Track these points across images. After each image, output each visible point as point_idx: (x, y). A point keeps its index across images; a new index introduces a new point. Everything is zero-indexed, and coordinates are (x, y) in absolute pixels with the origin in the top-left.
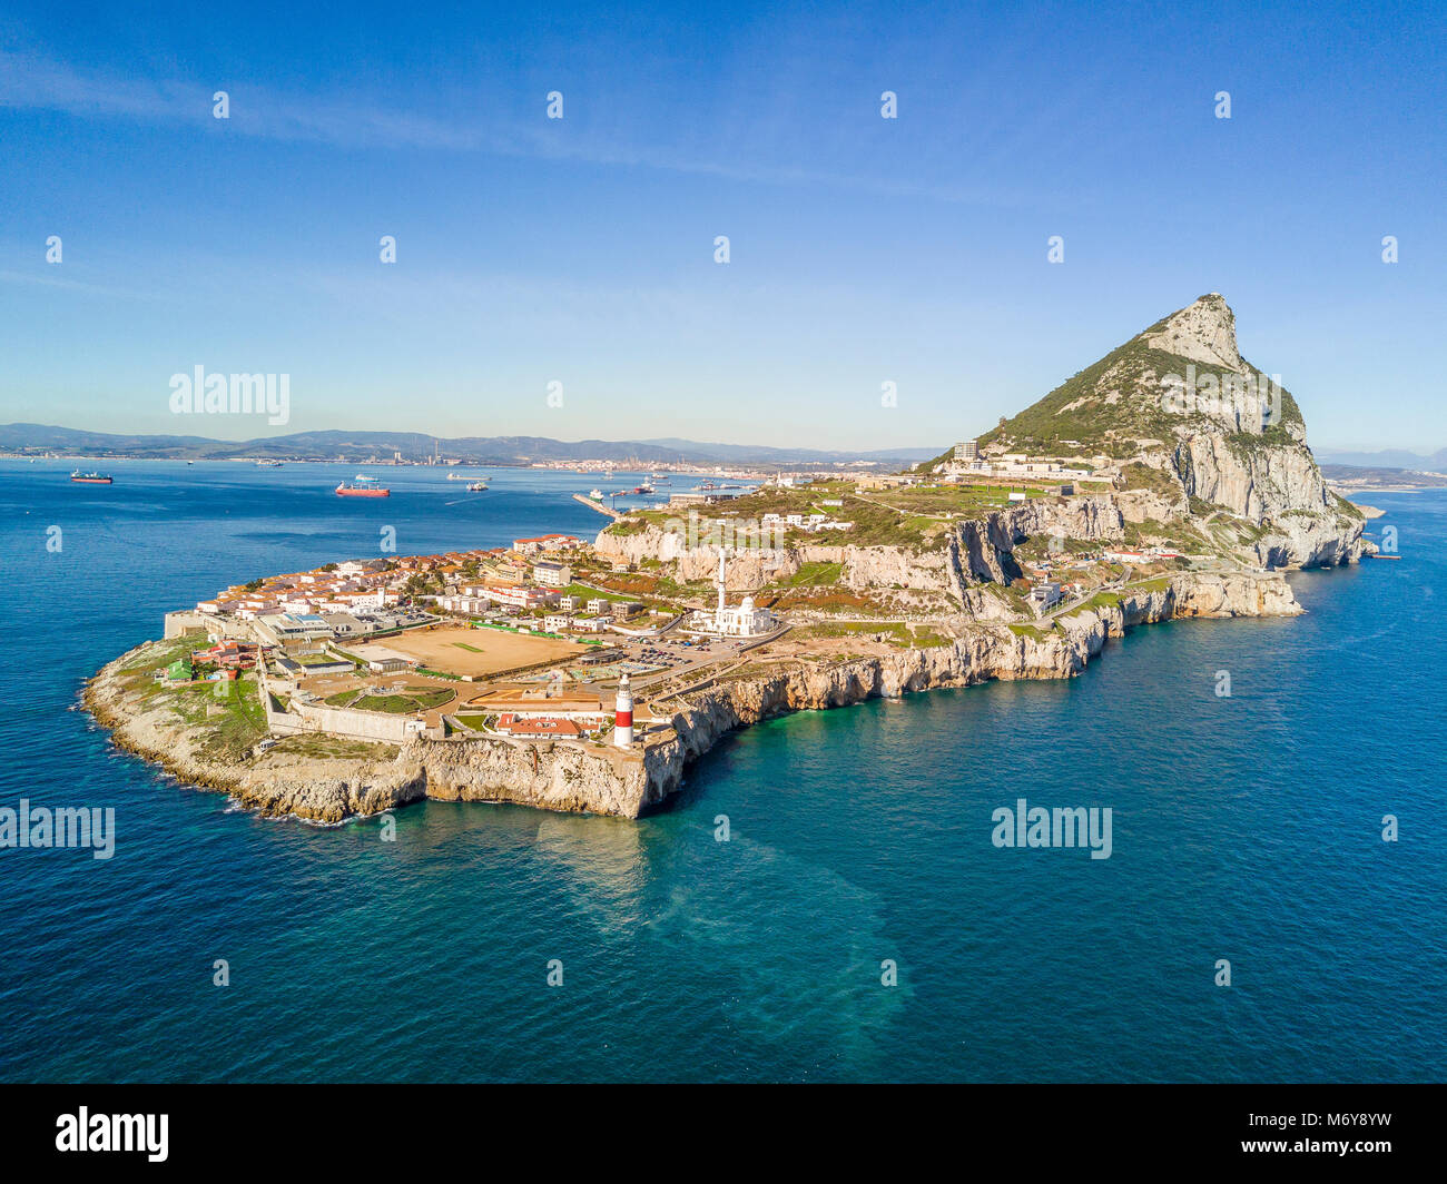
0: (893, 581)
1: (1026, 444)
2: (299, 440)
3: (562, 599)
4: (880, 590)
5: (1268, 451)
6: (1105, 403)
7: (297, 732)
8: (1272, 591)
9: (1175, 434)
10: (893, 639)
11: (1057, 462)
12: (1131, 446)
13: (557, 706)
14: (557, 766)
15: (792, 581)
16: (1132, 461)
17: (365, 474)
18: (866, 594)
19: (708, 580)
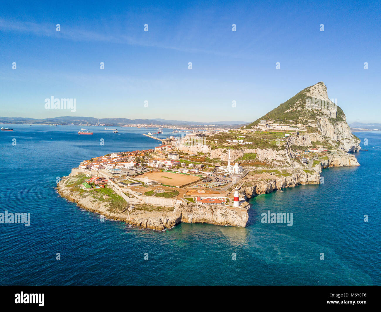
0: (271, 158)
1: (278, 121)
2: (58, 119)
3: (182, 164)
4: (268, 161)
5: (338, 123)
6: (297, 110)
7: (137, 203)
8: (352, 160)
9: (317, 118)
10: (275, 174)
11: (288, 126)
12: (306, 121)
13: (210, 195)
14: (218, 212)
15: (243, 159)
16: (307, 125)
17: (83, 128)
18: (264, 162)
19: (219, 158)
